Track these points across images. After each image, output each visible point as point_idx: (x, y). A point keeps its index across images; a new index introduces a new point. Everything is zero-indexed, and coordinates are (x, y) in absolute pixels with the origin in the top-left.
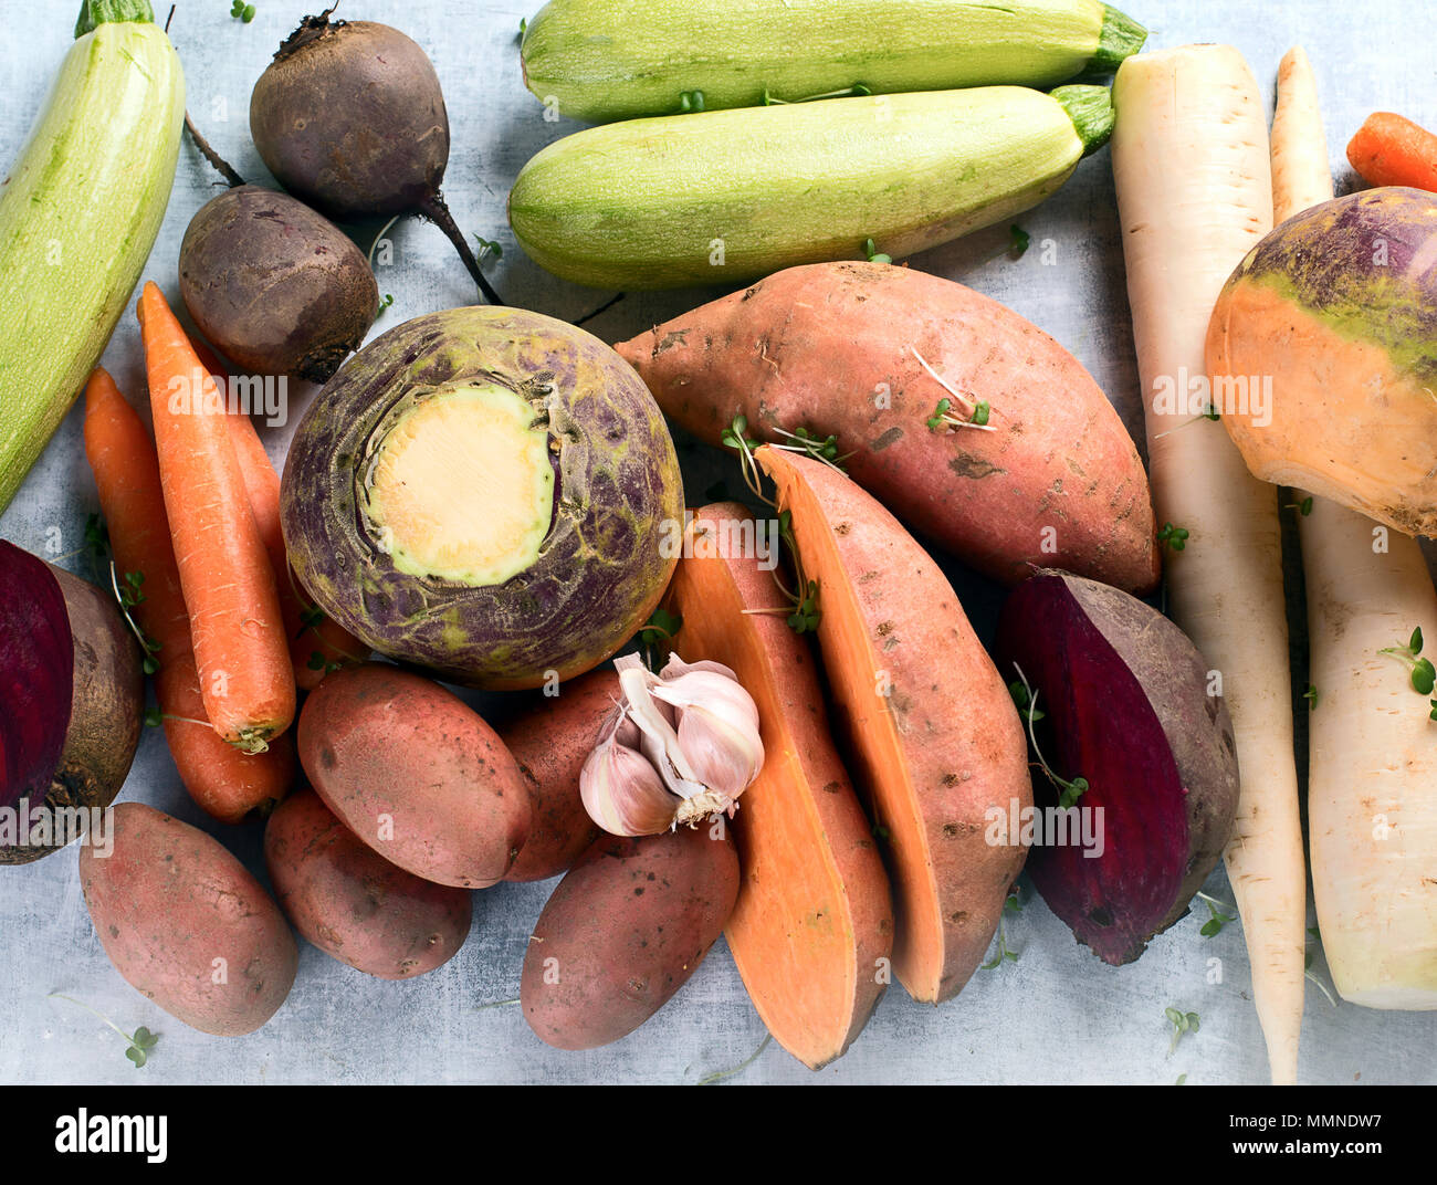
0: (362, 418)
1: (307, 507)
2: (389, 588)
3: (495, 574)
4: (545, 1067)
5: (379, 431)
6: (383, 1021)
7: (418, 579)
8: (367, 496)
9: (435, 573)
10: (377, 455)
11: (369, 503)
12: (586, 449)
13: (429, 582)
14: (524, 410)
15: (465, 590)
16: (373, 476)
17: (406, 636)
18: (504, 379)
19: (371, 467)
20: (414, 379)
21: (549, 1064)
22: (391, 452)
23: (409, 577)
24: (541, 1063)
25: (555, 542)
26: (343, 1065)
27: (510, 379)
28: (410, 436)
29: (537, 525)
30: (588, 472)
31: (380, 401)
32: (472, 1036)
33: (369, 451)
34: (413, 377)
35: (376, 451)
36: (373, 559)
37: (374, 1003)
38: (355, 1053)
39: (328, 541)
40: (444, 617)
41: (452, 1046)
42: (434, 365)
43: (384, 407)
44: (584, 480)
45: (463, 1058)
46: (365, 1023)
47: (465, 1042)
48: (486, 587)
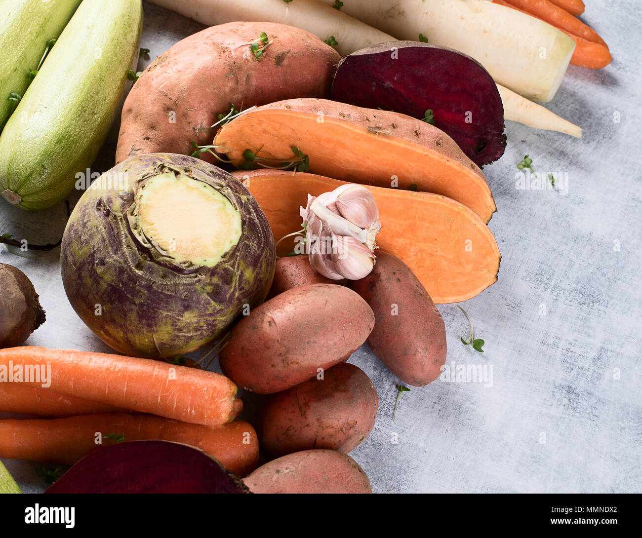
0: (125, 246)
1: (148, 299)
2: (215, 280)
3: (237, 233)
4: (435, 403)
5: (140, 239)
6: (380, 461)
7: (221, 262)
8: (170, 257)
9: (222, 254)
10: (153, 243)
11: (174, 259)
12: (197, 170)
13: (224, 259)
14: (168, 177)
15: (236, 248)
16: (162, 249)
17: (237, 294)
18: (148, 176)
19: (157, 248)
20: (122, 212)
21: (434, 400)
22: (155, 236)
23: (218, 265)
24: (432, 404)
25: (235, 202)
26: (394, 488)
27: (149, 173)
28: (152, 224)
29: (223, 203)
30: (208, 175)
31: (123, 233)
32: (406, 426)
33: (148, 246)
34: (121, 211)
35: (150, 242)
36: (200, 274)
37: (369, 460)
38: (391, 480)
39: (174, 297)
40: (241, 268)
41: (407, 437)
42: (121, 200)
43: (127, 232)
44: (211, 178)
45: (415, 434)
46: (377, 469)
47: (407, 430)
48: (240, 240)
